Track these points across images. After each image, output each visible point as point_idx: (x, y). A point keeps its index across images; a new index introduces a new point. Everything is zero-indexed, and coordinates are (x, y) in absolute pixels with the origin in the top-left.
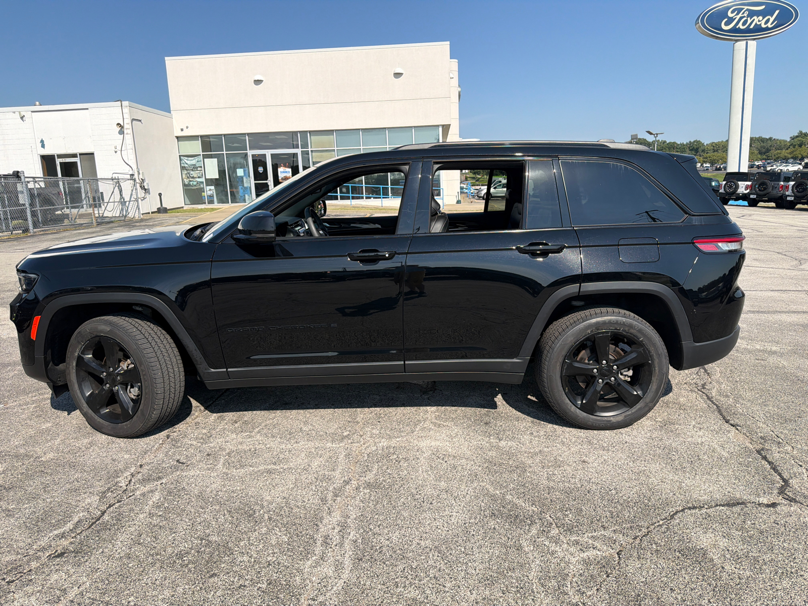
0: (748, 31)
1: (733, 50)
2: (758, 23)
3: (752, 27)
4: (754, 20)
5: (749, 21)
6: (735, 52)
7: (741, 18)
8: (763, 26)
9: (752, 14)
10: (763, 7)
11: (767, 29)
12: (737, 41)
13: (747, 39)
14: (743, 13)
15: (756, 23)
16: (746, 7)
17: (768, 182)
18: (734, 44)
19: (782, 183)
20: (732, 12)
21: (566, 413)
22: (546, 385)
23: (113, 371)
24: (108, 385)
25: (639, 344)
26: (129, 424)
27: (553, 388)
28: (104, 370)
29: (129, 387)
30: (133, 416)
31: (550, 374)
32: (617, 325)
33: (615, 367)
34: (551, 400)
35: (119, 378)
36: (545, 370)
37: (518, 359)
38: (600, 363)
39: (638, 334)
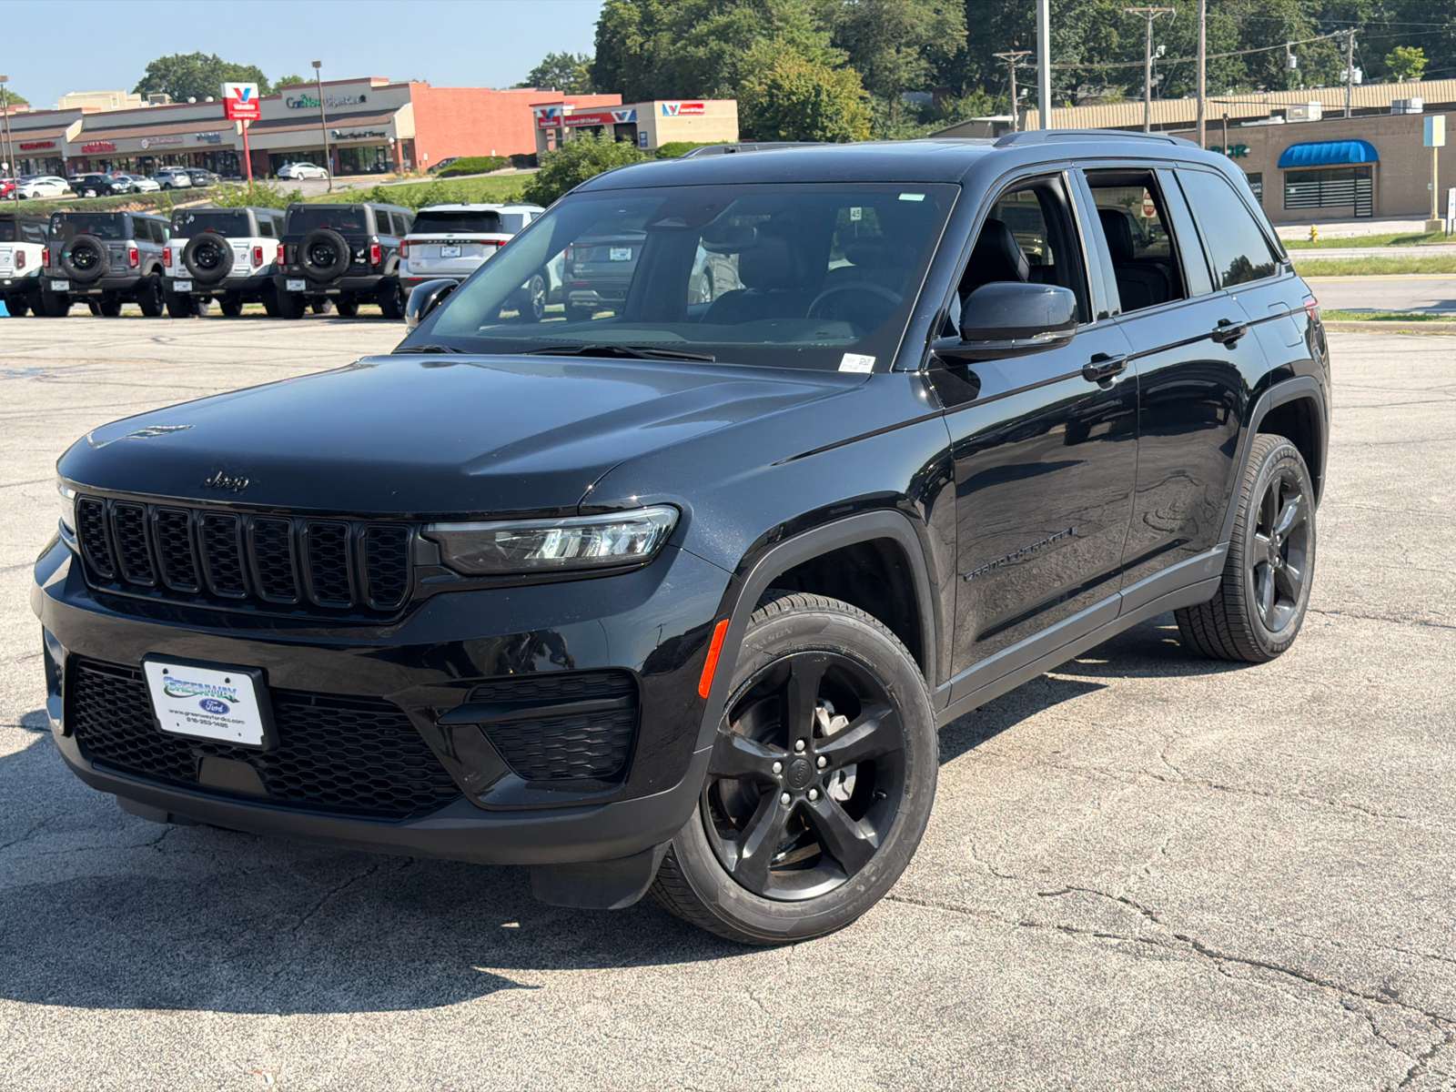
17: (96, 240)
19: (132, 244)
21: (1259, 635)
22: (1240, 590)
23: (807, 747)
24: (786, 797)
25: (1296, 490)
26: (873, 874)
27: (1249, 594)
28: (779, 756)
29: (837, 779)
30: (876, 850)
31: (1246, 567)
32: (1287, 459)
33: (1278, 537)
34: (1245, 617)
35: (822, 760)
36: (1240, 562)
37: (1219, 548)
38: (1268, 535)
39: (1299, 472)
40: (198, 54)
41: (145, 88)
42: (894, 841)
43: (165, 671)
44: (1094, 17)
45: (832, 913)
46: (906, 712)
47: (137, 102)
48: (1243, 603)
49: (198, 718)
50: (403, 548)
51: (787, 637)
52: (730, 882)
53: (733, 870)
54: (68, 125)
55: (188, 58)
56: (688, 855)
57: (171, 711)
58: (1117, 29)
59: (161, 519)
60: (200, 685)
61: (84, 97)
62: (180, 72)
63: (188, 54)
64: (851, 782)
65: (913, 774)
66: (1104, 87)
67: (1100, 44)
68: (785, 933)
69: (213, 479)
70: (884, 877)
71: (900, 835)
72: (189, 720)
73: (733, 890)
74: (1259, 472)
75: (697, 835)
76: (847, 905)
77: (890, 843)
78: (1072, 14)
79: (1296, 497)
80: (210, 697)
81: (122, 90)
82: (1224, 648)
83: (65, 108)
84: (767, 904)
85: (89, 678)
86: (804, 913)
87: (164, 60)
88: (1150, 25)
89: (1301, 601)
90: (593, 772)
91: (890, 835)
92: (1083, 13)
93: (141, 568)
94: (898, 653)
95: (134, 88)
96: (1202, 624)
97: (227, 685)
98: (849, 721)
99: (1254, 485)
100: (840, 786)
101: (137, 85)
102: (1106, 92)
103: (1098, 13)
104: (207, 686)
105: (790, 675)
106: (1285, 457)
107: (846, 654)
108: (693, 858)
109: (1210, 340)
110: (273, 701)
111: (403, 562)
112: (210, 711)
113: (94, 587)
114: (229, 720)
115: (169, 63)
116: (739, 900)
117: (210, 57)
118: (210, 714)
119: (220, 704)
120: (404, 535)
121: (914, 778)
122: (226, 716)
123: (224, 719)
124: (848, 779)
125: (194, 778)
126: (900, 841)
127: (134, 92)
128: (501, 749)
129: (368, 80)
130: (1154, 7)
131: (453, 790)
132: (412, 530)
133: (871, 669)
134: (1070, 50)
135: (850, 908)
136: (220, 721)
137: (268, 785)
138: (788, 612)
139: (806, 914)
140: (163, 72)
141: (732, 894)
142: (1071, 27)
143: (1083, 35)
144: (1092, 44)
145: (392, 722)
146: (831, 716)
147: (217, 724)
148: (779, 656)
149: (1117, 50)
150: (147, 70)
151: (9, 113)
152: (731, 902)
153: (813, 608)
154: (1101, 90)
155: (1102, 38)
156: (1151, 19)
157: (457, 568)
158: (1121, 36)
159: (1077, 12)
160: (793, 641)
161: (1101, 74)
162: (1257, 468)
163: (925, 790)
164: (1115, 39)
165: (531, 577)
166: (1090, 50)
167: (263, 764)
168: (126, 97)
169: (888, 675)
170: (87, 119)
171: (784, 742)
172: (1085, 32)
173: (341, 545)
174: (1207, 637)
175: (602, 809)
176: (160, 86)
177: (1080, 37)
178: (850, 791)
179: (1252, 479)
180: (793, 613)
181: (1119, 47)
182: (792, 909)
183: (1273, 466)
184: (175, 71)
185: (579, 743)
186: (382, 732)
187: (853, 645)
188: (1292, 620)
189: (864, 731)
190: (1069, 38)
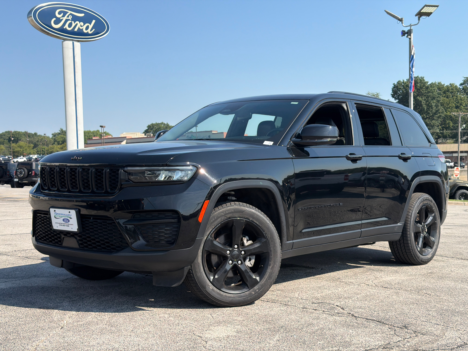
0: (72, 33)
1: (63, 48)
2: (81, 28)
3: (76, 30)
4: (77, 24)
5: (73, 25)
6: (64, 49)
7: (67, 21)
8: (85, 31)
9: (75, 19)
10: (82, 15)
11: (87, 34)
12: (65, 40)
13: (73, 40)
14: (68, 17)
15: (79, 28)
16: (70, 12)
18: (63, 42)
20: (59, 13)
21: (416, 255)
22: (409, 239)
23: (238, 248)
24: (231, 262)
25: (432, 212)
26: (257, 289)
27: (412, 240)
28: (229, 249)
29: (248, 260)
30: (259, 282)
31: (411, 231)
32: (428, 201)
33: (425, 226)
34: (411, 248)
35: (243, 252)
36: (409, 230)
37: (400, 223)
38: (421, 224)
39: (433, 206)
40: (162, 123)
41: (146, 132)
42: (265, 280)
43: (55, 211)
44: (444, 117)
45: (243, 299)
46: (270, 241)
47: (143, 136)
48: (410, 243)
49: (62, 224)
50: (118, 174)
51: (232, 212)
52: (210, 284)
53: (211, 281)
54: (122, 142)
55: (159, 124)
56: (197, 273)
57: (56, 223)
58: (452, 121)
59: (59, 170)
60: (63, 214)
61: (128, 134)
62: (157, 128)
63: (159, 123)
64: (253, 261)
65: (272, 261)
66: (448, 139)
67: (446, 126)
68: (227, 303)
69: (73, 158)
70: (261, 290)
71: (267, 278)
72: (60, 225)
73: (211, 287)
74: (416, 202)
75: (200, 268)
76: (248, 297)
77: (263, 281)
78: (436, 116)
79: (432, 214)
80: (65, 218)
81: (139, 132)
82: (406, 259)
83: (122, 136)
84: (222, 293)
85: (38, 217)
86: (234, 297)
87: (152, 124)
88: (460, 118)
89: (434, 247)
90: (167, 242)
91: (263, 279)
92: (440, 116)
93: (54, 185)
94: (268, 222)
95: (143, 132)
96: (398, 250)
97: (69, 214)
98: (253, 242)
99: (414, 206)
100: (249, 262)
101: (144, 131)
102: (448, 141)
103: (445, 116)
104: (65, 214)
105: (233, 224)
106: (427, 200)
107: (251, 221)
108: (199, 275)
109: (397, 157)
110: (81, 218)
111: (118, 178)
112: (65, 222)
113: (42, 191)
114: (69, 224)
115: (154, 125)
116: (213, 290)
117: (166, 123)
118: (65, 223)
119: (68, 219)
120: (118, 170)
121: (272, 262)
122: (69, 223)
123: (68, 224)
124: (252, 260)
125: (61, 244)
126: (267, 280)
127: (143, 133)
128: (140, 233)
129: (211, 131)
130: (461, 112)
131: (127, 245)
132: (121, 169)
133: (260, 226)
134: (436, 127)
135: (249, 298)
136: (67, 225)
137: (79, 244)
138: (233, 206)
139: (234, 298)
140: (152, 128)
141: (210, 288)
142: (436, 120)
143: (440, 123)
144: (443, 126)
145: (112, 224)
146: (247, 241)
147: (67, 226)
148: (230, 218)
149: (452, 128)
150: (147, 127)
151: (105, 138)
152: (211, 290)
153: (241, 205)
154: (446, 140)
155: (447, 124)
156: (460, 116)
157: (133, 180)
158: (453, 123)
159: (438, 115)
160: (234, 214)
161: (446, 135)
162: (416, 201)
163: (275, 266)
164: (451, 124)
165: (152, 183)
166: (443, 127)
167: (78, 238)
168: (140, 135)
169: (264, 229)
170: (128, 140)
171: (231, 245)
172: (441, 122)
173: (102, 174)
174: (399, 254)
175: (167, 252)
176: (151, 132)
177: (439, 123)
178: (253, 264)
179: (414, 204)
180: (235, 206)
181: (453, 126)
182: (230, 296)
183: (422, 202)
184: (155, 128)
185: (163, 232)
186: (108, 227)
187: (253, 218)
188: (431, 253)
189: (257, 245)
190: (435, 123)
